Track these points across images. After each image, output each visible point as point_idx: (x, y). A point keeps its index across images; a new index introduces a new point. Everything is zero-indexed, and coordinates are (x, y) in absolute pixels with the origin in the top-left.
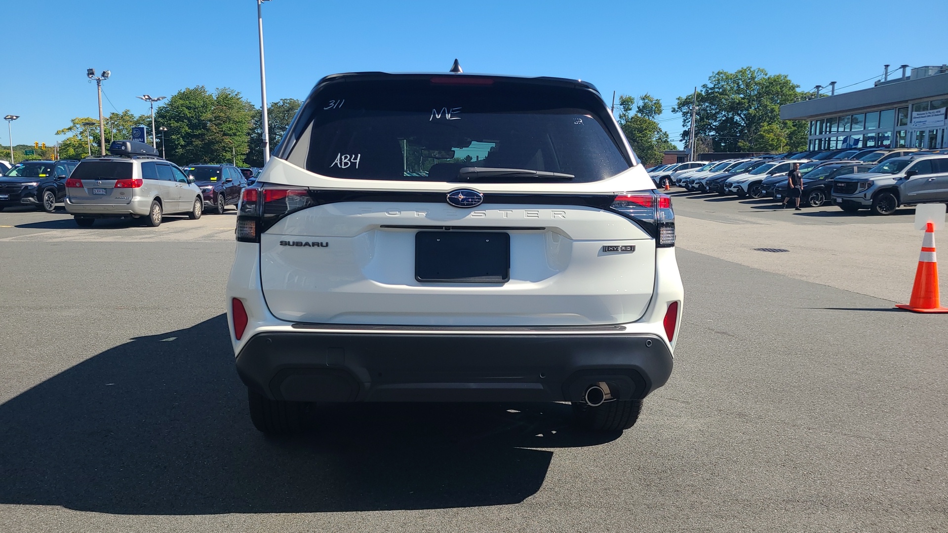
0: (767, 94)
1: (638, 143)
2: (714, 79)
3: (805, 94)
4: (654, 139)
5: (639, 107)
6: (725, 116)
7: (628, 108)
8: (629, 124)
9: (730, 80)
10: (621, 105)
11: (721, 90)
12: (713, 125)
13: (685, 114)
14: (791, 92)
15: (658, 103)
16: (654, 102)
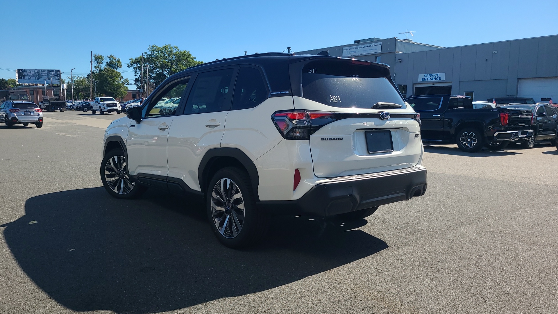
0: (180, 61)
1: (110, 84)
2: (151, 50)
3: (198, 62)
4: (120, 83)
5: (107, 63)
6: (158, 71)
7: (100, 62)
8: (104, 72)
9: (159, 51)
10: (95, 60)
11: (155, 56)
12: (152, 76)
13: (135, 69)
14: (192, 61)
15: (119, 61)
16: (116, 60)
